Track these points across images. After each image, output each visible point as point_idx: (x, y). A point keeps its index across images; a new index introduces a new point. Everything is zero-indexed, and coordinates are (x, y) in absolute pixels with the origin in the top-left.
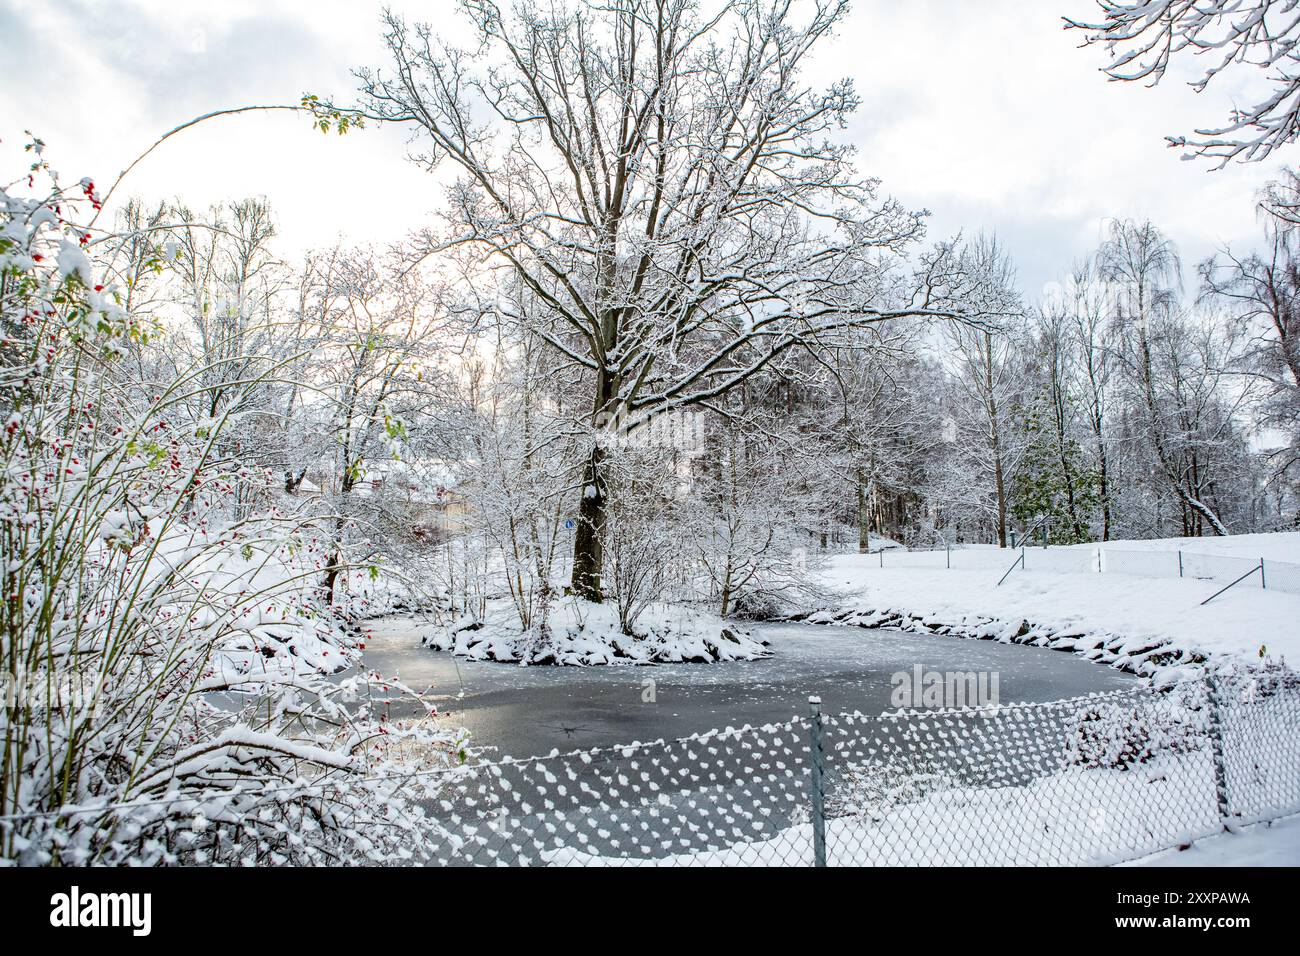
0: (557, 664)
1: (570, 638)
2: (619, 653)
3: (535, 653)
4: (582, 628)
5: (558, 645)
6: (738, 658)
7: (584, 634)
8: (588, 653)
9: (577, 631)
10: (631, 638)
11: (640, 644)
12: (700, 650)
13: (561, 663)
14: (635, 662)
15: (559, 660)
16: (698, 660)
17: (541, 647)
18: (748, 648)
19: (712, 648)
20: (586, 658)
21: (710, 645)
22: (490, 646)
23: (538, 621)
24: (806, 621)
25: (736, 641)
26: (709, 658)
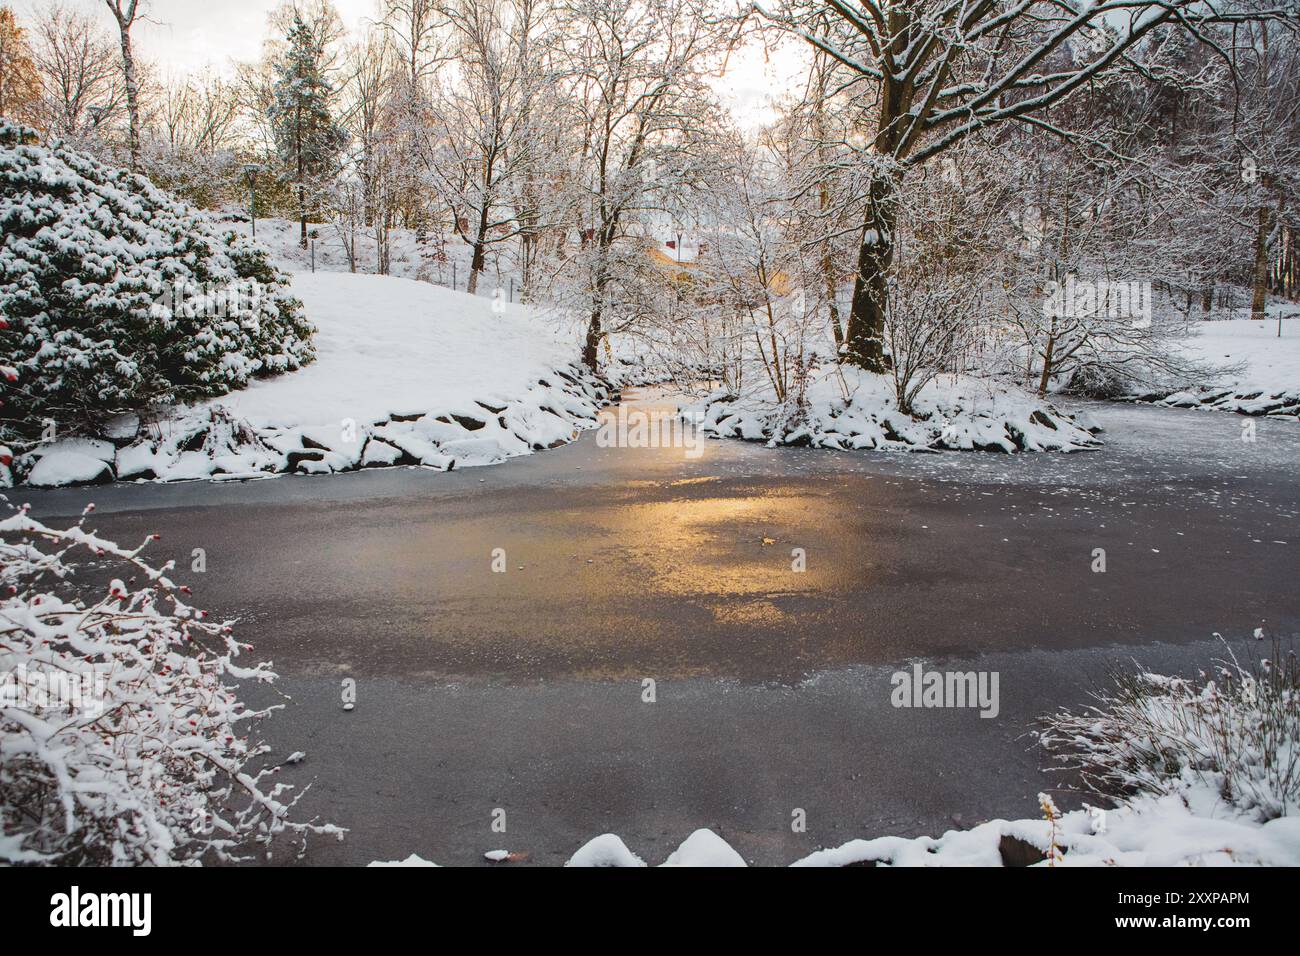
0: (812, 446)
1: (833, 416)
2: (892, 435)
3: (788, 432)
4: (849, 403)
5: (819, 424)
6: (1050, 448)
7: (851, 411)
8: (854, 434)
9: (842, 407)
10: (910, 417)
11: (921, 426)
12: (998, 436)
13: (817, 445)
14: (910, 447)
15: (815, 441)
16: (995, 448)
17: (796, 425)
18: (1066, 435)
19: (1016, 434)
20: (850, 439)
21: (1013, 429)
22: (740, 421)
23: (793, 394)
24: (1163, 402)
25: (1053, 427)
26: (1009, 446)
